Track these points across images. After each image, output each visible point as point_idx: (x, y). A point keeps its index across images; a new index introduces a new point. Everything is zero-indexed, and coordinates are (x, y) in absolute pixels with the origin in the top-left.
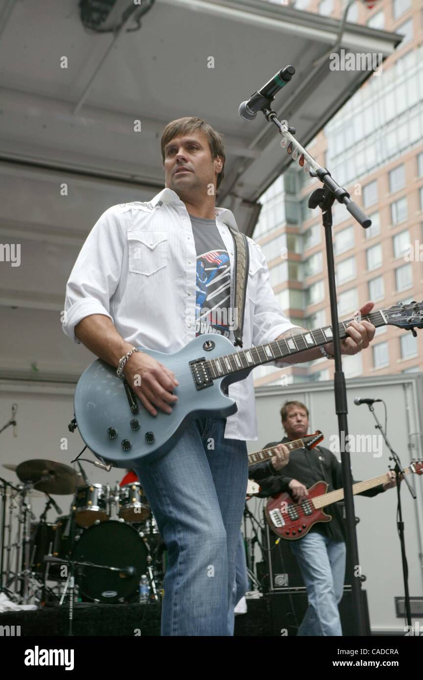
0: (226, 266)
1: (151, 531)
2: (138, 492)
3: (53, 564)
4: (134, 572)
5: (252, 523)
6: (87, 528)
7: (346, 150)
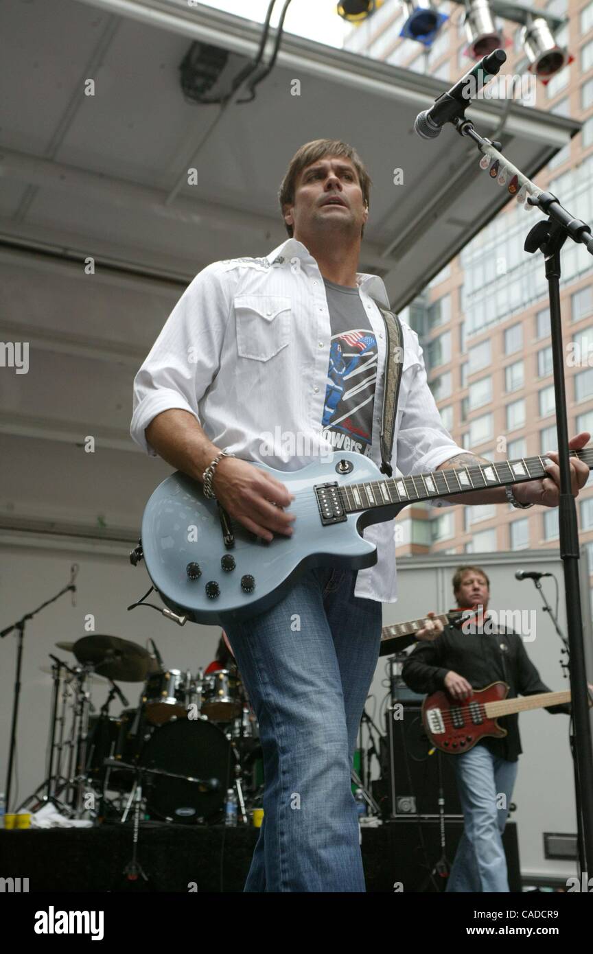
0: (372, 353)
1: (241, 733)
2: (226, 682)
3: (115, 769)
4: (217, 785)
5: (370, 730)
6: (159, 725)
7: (486, 285)
